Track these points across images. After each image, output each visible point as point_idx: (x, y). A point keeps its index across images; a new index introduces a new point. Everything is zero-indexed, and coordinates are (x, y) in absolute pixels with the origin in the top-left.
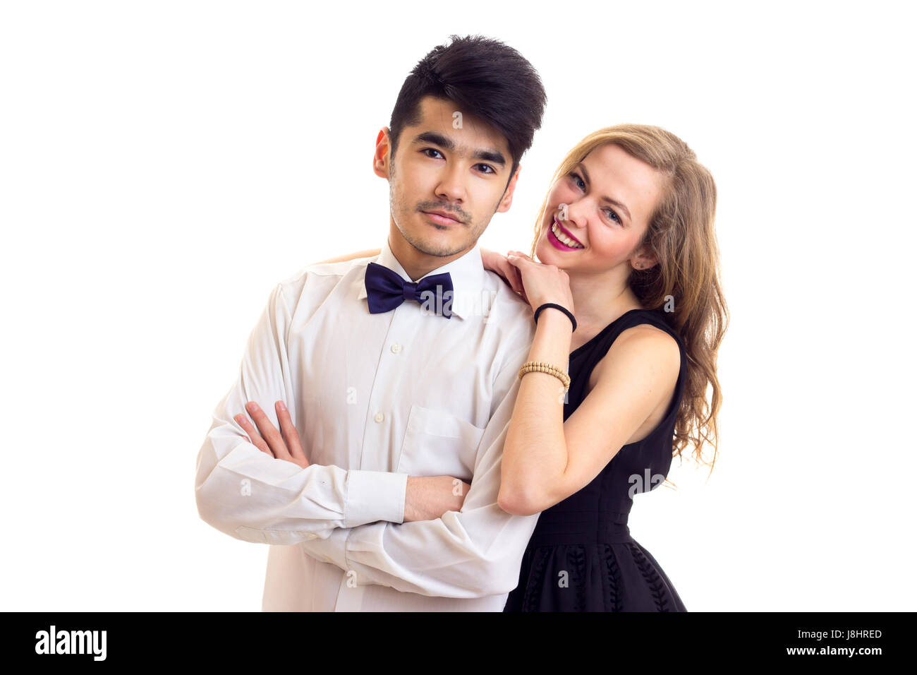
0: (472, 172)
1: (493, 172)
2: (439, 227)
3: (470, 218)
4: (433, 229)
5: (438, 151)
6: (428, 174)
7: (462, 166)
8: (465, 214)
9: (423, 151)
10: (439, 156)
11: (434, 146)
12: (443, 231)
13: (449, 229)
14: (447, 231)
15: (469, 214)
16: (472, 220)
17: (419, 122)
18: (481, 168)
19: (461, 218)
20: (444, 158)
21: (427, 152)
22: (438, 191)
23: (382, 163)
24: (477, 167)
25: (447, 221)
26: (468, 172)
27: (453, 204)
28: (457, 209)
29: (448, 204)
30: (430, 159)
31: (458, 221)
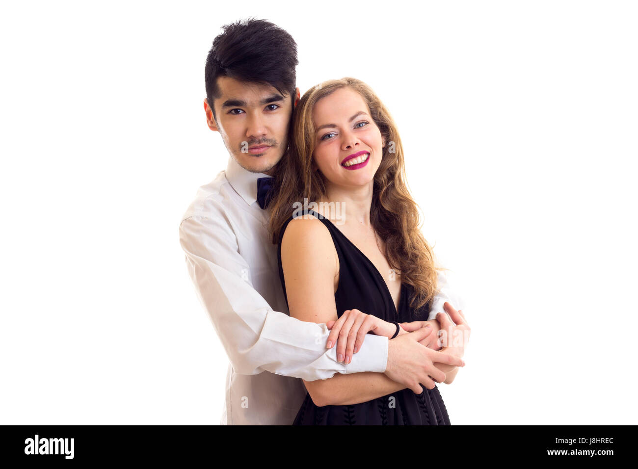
0: (264, 113)
1: (278, 107)
2: (258, 156)
3: (275, 141)
4: (255, 158)
5: (239, 109)
6: (238, 123)
7: (258, 112)
8: (270, 141)
9: (230, 112)
10: (241, 112)
11: (235, 107)
12: (262, 156)
13: (265, 154)
14: (263, 156)
15: (273, 139)
16: (277, 142)
17: (221, 95)
18: (270, 108)
19: (270, 144)
20: (244, 112)
21: (233, 112)
22: (248, 135)
23: (212, 123)
24: (268, 108)
25: (262, 150)
26: (262, 115)
27: (261, 138)
28: (265, 140)
29: (257, 140)
30: (236, 116)
31: (268, 146)
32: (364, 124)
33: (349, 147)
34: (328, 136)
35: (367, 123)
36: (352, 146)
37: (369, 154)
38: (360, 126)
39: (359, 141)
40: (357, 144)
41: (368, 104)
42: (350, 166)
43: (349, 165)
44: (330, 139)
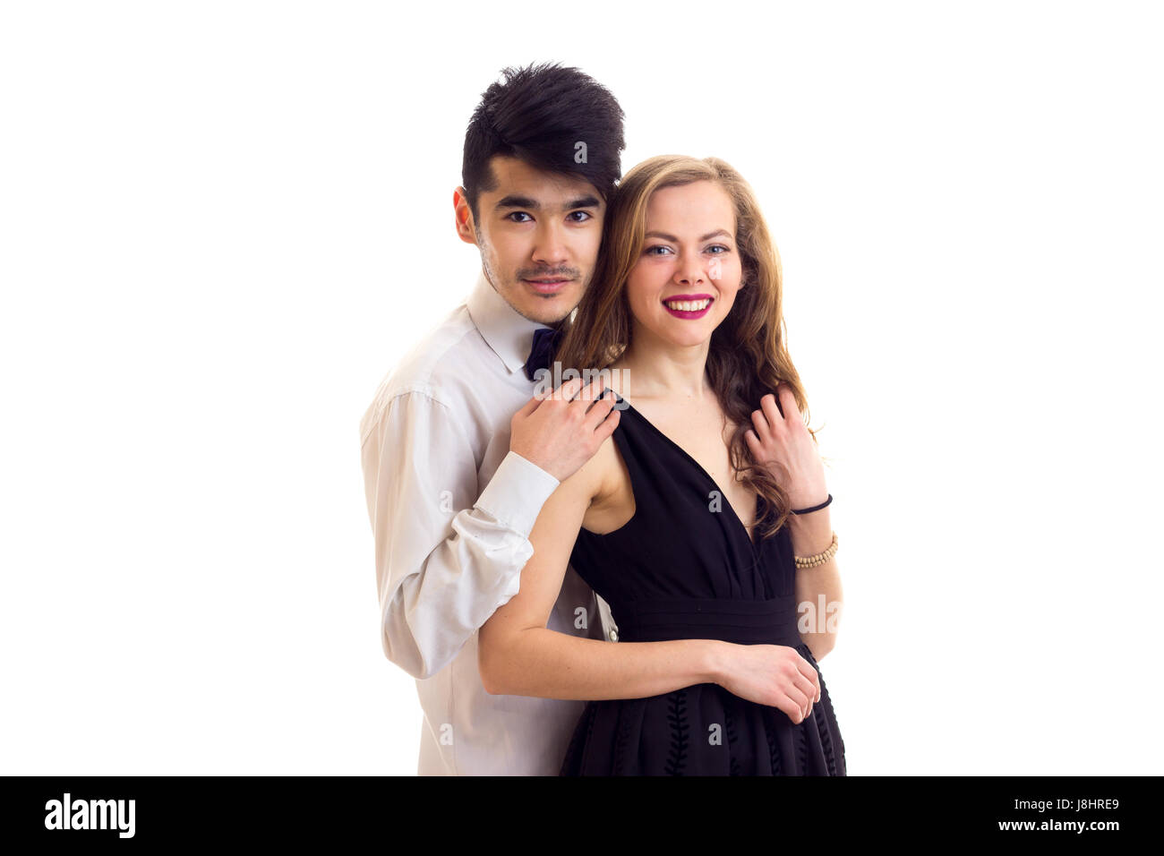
0: (566, 226)
1: (589, 216)
2: (547, 296)
3: (578, 272)
4: (542, 299)
5: (524, 213)
6: (520, 240)
7: (556, 223)
8: (571, 271)
9: (508, 217)
10: (526, 218)
11: (518, 209)
12: (553, 297)
13: (559, 294)
14: (557, 298)
15: (576, 269)
16: (581, 274)
17: (496, 187)
18: (575, 217)
19: (569, 277)
20: (533, 219)
21: (513, 217)
22: (535, 258)
23: (467, 228)
24: (572, 217)
25: (555, 287)
26: (562, 227)
27: (557, 266)
28: (562, 270)
29: (550, 268)
30: (518, 224)
31: (564, 281)
32: (720, 250)
33: (685, 282)
34: (659, 250)
35: (726, 249)
36: (691, 282)
37: (712, 300)
38: (714, 251)
39: (704, 278)
40: (700, 281)
41: (738, 218)
42: (677, 310)
43: (674, 308)
44: (659, 256)
